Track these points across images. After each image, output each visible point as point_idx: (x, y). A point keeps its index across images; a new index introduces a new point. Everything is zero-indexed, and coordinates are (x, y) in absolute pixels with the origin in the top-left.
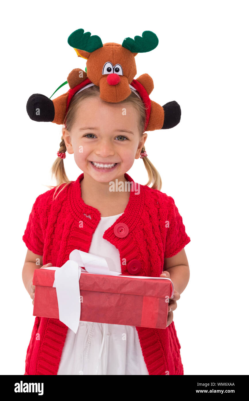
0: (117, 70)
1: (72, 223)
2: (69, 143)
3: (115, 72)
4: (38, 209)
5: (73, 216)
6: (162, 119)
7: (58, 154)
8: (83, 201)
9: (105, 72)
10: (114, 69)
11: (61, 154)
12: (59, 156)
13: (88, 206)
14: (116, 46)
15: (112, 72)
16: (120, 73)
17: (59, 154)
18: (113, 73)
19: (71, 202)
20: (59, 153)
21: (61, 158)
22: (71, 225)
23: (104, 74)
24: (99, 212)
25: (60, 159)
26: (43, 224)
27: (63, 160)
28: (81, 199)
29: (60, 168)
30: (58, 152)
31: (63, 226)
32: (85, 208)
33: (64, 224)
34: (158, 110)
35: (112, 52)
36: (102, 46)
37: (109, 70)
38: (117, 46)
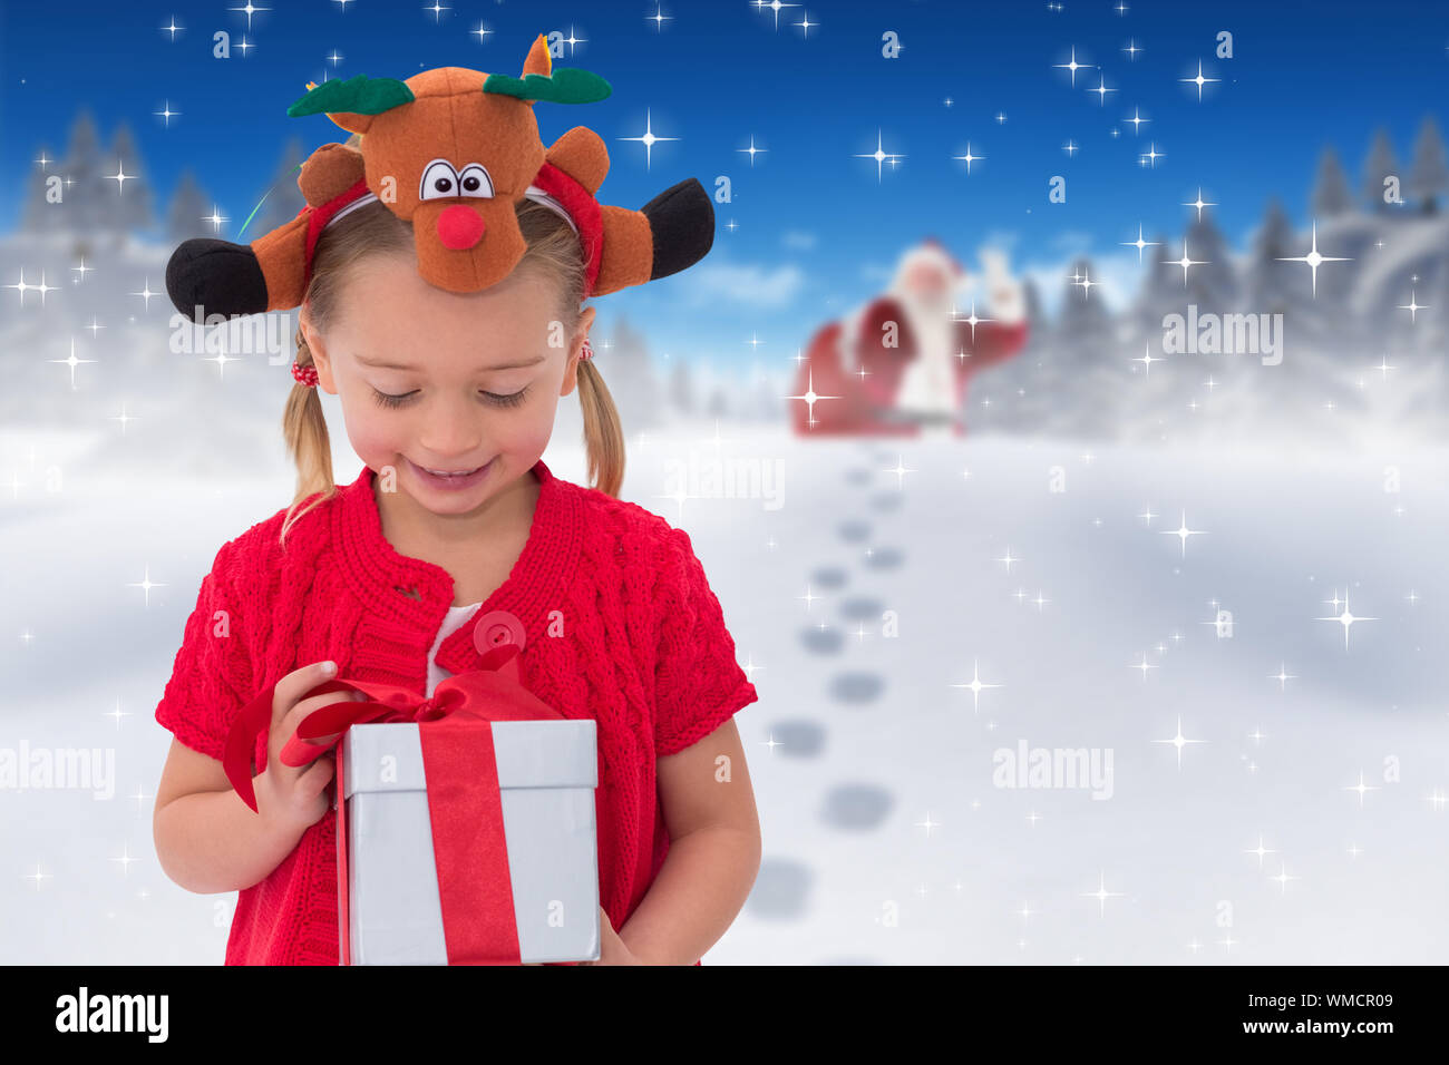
0: (472, 185)
1: (358, 623)
2: (324, 353)
3: (465, 193)
4: (235, 583)
5: (359, 599)
6: (645, 264)
7: (296, 372)
8: (391, 547)
9: (431, 192)
10: (459, 182)
11: (305, 373)
12: (299, 379)
13: (408, 559)
14: (463, 93)
15: (453, 192)
16: (484, 190)
17: (300, 374)
18: (459, 193)
19: (346, 555)
20: (299, 371)
21: (309, 384)
22: (355, 628)
23: (426, 198)
24: (445, 574)
25: (307, 389)
26: (256, 634)
27: (315, 390)
28: (384, 540)
29: (307, 419)
30: (294, 366)
31: (328, 635)
32: (400, 566)
33: (329, 629)
34: (628, 238)
35: (448, 127)
36: (413, 100)
37: (443, 185)
38: (466, 96)
